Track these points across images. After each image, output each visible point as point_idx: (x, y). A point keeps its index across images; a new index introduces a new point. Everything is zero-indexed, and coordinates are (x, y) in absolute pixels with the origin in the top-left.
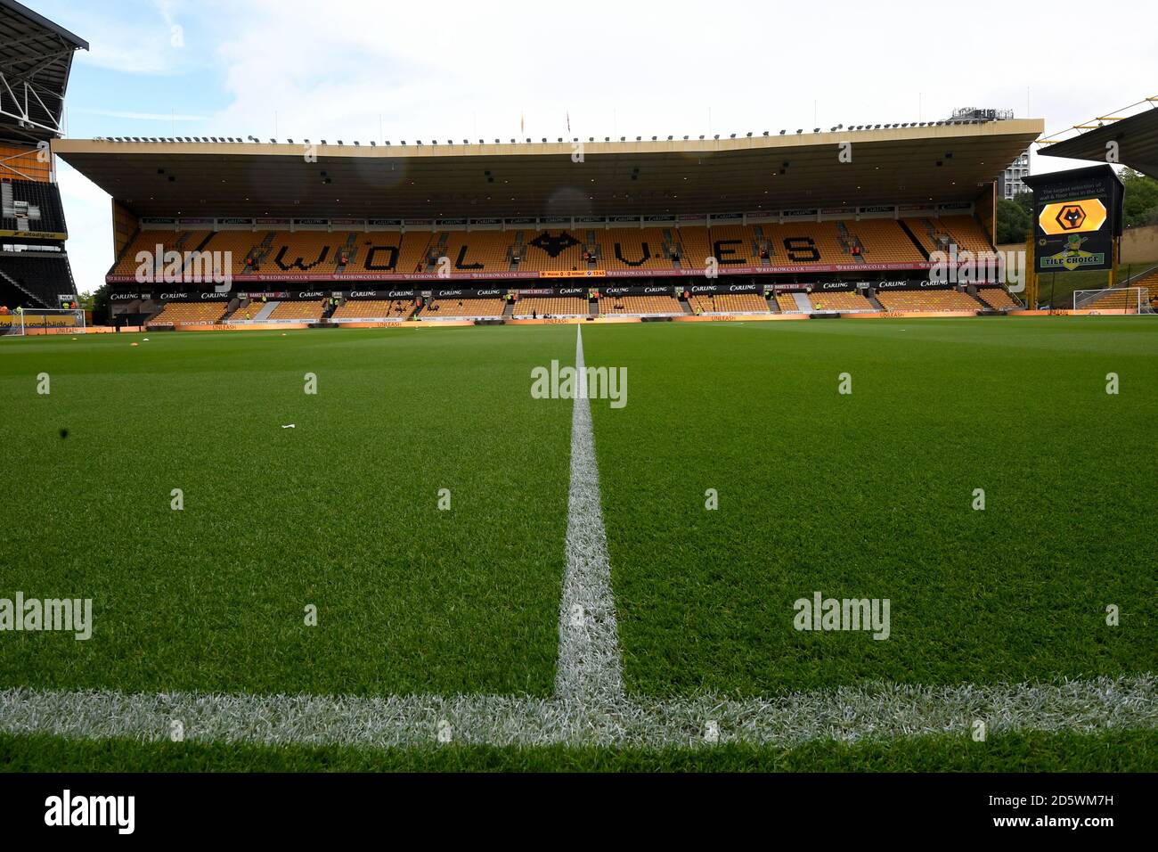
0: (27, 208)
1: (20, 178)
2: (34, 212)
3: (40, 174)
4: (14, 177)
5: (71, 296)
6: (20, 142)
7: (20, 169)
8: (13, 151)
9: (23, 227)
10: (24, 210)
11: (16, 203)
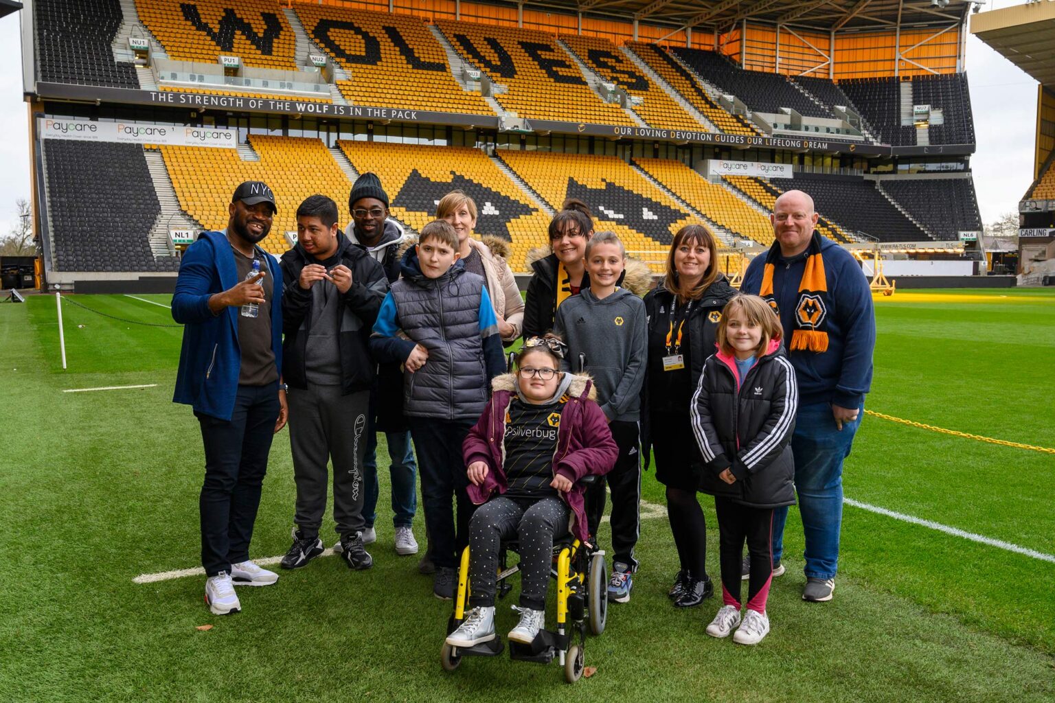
0: (927, 113)
1: (921, 73)
2: (937, 118)
3: (946, 63)
4: (915, 73)
5: (975, 233)
6: (925, 24)
7: (923, 61)
8: (916, 36)
9: (923, 139)
10: (924, 117)
11: (916, 108)
